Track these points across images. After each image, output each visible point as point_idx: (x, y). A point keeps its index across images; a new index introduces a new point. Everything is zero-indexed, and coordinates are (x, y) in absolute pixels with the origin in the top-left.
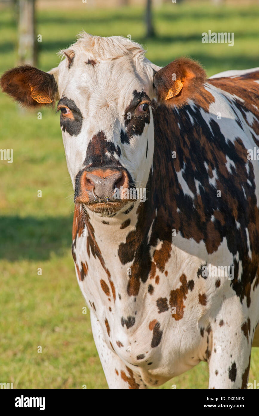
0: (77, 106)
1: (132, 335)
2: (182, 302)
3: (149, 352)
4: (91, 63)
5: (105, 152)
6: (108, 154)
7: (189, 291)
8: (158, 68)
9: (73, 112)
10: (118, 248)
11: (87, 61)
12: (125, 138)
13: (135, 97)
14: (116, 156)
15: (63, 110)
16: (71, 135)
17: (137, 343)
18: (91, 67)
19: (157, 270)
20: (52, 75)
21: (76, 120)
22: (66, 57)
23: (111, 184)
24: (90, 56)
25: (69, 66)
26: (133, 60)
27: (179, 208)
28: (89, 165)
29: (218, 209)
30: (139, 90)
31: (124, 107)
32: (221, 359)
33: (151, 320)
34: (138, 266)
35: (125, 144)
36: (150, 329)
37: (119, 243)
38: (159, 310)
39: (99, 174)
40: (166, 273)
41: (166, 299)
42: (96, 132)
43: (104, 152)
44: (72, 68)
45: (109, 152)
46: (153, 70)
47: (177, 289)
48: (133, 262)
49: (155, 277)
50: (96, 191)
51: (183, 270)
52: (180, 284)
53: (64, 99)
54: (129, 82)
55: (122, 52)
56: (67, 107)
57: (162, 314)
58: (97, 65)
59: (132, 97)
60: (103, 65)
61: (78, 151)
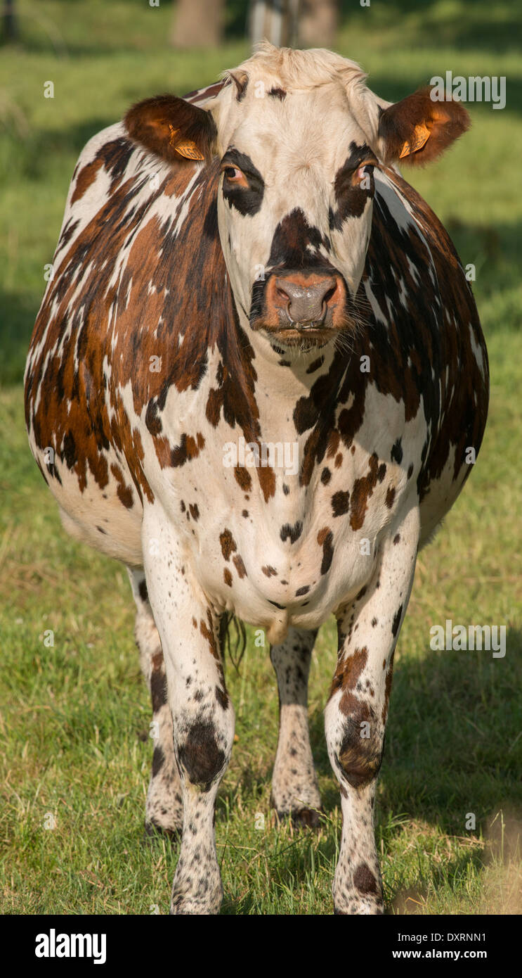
0: (255, 165)
1: (295, 555)
2: (365, 500)
3: (318, 583)
4: (278, 93)
5: (306, 245)
6: (311, 248)
7: (378, 482)
8: (386, 105)
9: (247, 176)
10: (295, 407)
11: (269, 89)
12: (335, 221)
13: (353, 155)
14: (323, 251)
15: (230, 172)
16: (243, 213)
17: (301, 567)
18: (277, 100)
19: (341, 443)
20: (207, 111)
21: (253, 189)
22: (233, 82)
23: (318, 299)
24: (275, 82)
25: (240, 97)
26: (346, 90)
27: (372, 342)
28: (279, 266)
29: (414, 347)
30: (360, 144)
31: (334, 170)
32: (386, 599)
33: (321, 527)
34: (318, 435)
35: (336, 232)
36: (320, 543)
37: (298, 398)
38: (334, 512)
39: (298, 281)
40: (354, 449)
41: (347, 493)
42: (288, 211)
43: (304, 246)
44: (244, 101)
45: (313, 244)
46: (379, 107)
47: (363, 478)
48: (314, 428)
49: (336, 455)
50: (294, 310)
51: (375, 447)
52: (368, 469)
53: (232, 152)
54: (343, 127)
55: (328, 76)
56: (237, 167)
57: (339, 518)
58: (287, 97)
59: (348, 154)
60: (297, 96)
61: (255, 242)
